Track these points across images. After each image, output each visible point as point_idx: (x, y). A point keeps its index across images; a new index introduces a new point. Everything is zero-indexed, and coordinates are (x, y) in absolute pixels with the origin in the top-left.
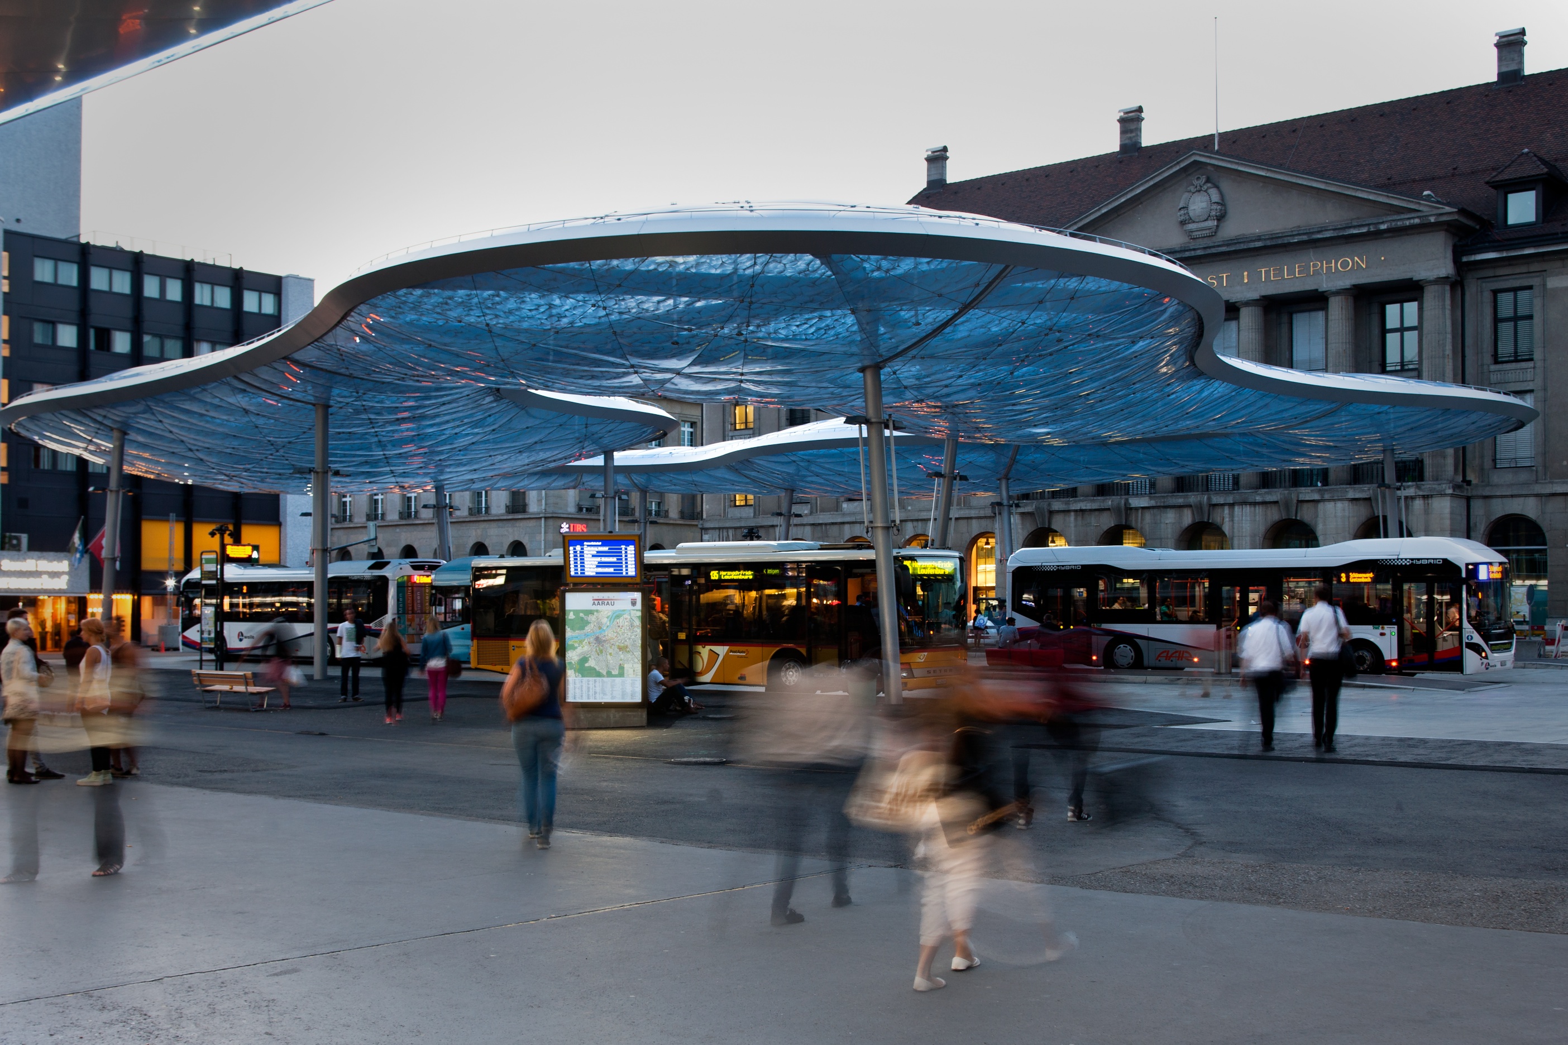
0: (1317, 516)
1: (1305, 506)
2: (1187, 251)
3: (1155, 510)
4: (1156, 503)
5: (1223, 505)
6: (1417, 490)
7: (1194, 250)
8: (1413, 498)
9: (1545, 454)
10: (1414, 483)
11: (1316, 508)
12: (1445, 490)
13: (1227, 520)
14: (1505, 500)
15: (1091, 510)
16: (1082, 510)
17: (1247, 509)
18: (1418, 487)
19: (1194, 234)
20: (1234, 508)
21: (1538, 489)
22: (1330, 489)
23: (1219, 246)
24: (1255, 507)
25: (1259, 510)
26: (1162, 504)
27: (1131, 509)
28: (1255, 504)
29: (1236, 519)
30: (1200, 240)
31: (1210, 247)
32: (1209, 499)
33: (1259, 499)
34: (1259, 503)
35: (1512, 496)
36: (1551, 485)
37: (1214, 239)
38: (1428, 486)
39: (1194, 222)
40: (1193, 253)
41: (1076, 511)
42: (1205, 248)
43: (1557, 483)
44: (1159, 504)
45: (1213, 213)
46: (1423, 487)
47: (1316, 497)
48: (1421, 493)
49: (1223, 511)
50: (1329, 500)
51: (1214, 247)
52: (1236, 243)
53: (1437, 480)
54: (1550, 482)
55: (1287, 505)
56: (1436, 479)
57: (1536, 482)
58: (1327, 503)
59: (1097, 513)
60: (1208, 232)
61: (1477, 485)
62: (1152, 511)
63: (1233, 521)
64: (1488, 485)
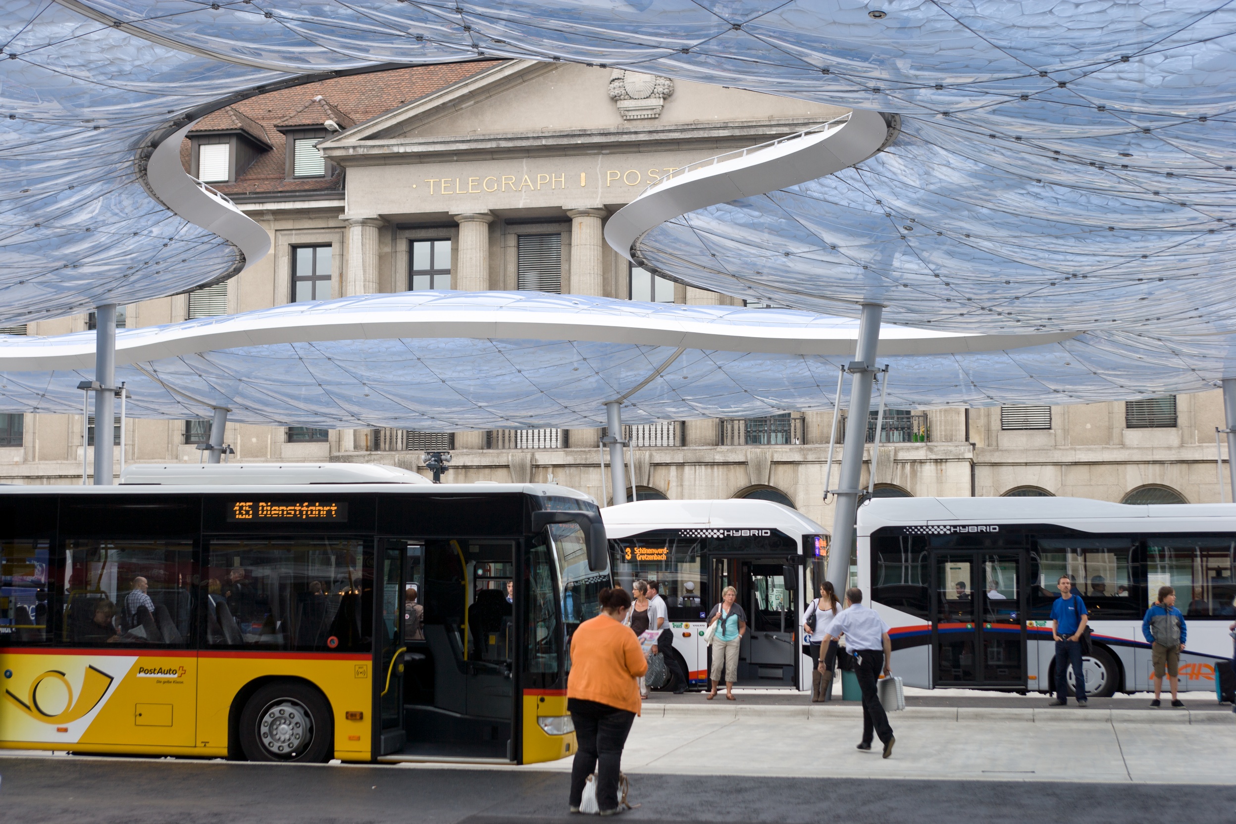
0: (796, 483)
1: (781, 468)
2: (626, 133)
3: (573, 470)
4: (575, 460)
5: (667, 465)
6: (929, 453)
7: (636, 133)
8: (922, 462)
9: (1064, 414)
10: (924, 444)
11: (796, 472)
12: (963, 453)
13: (673, 484)
14: (1018, 469)
15: (479, 467)
16: (465, 467)
17: (702, 471)
18: (930, 449)
19: (630, 113)
20: (683, 469)
21: (1058, 457)
22: (815, 449)
23: (670, 131)
24: (712, 469)
25: (718, 472)
26: (583, 462)
27: (538, 466)
28: (713, 464)
29: (686, 483)
30: (638, 122)
31: (657, 132)
32: (651, 456)
33: (719, 458)
34: (719, 464)
35: (1026, 464)
36: (1073, 452)
37: (656, 122)
38: (942, 448)
39: (631, 98)
40: (633, 138)
41: (456, 468)
42: (650, 132)
43: (1079, 449)
44: (578, 462)
45: (660, 89)
46: (935, 449)
47: (797, 457)
48: (934, 457)
49: (669, 473)
50: (813, 462)
51: (663, 131)
52: (693, 129)
53: (951, 440)
54: (1071, 449)
55: (759, 467)
56: (949, 439)
57: (1055, 447)
58: (810, 466)
59: (487, 471)
60: (649, 112)
61: (983, 451)
62: (567, 470)
63: (682, 485)
64: (997, 449)
